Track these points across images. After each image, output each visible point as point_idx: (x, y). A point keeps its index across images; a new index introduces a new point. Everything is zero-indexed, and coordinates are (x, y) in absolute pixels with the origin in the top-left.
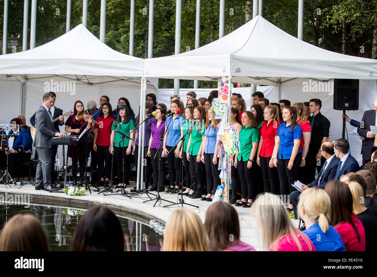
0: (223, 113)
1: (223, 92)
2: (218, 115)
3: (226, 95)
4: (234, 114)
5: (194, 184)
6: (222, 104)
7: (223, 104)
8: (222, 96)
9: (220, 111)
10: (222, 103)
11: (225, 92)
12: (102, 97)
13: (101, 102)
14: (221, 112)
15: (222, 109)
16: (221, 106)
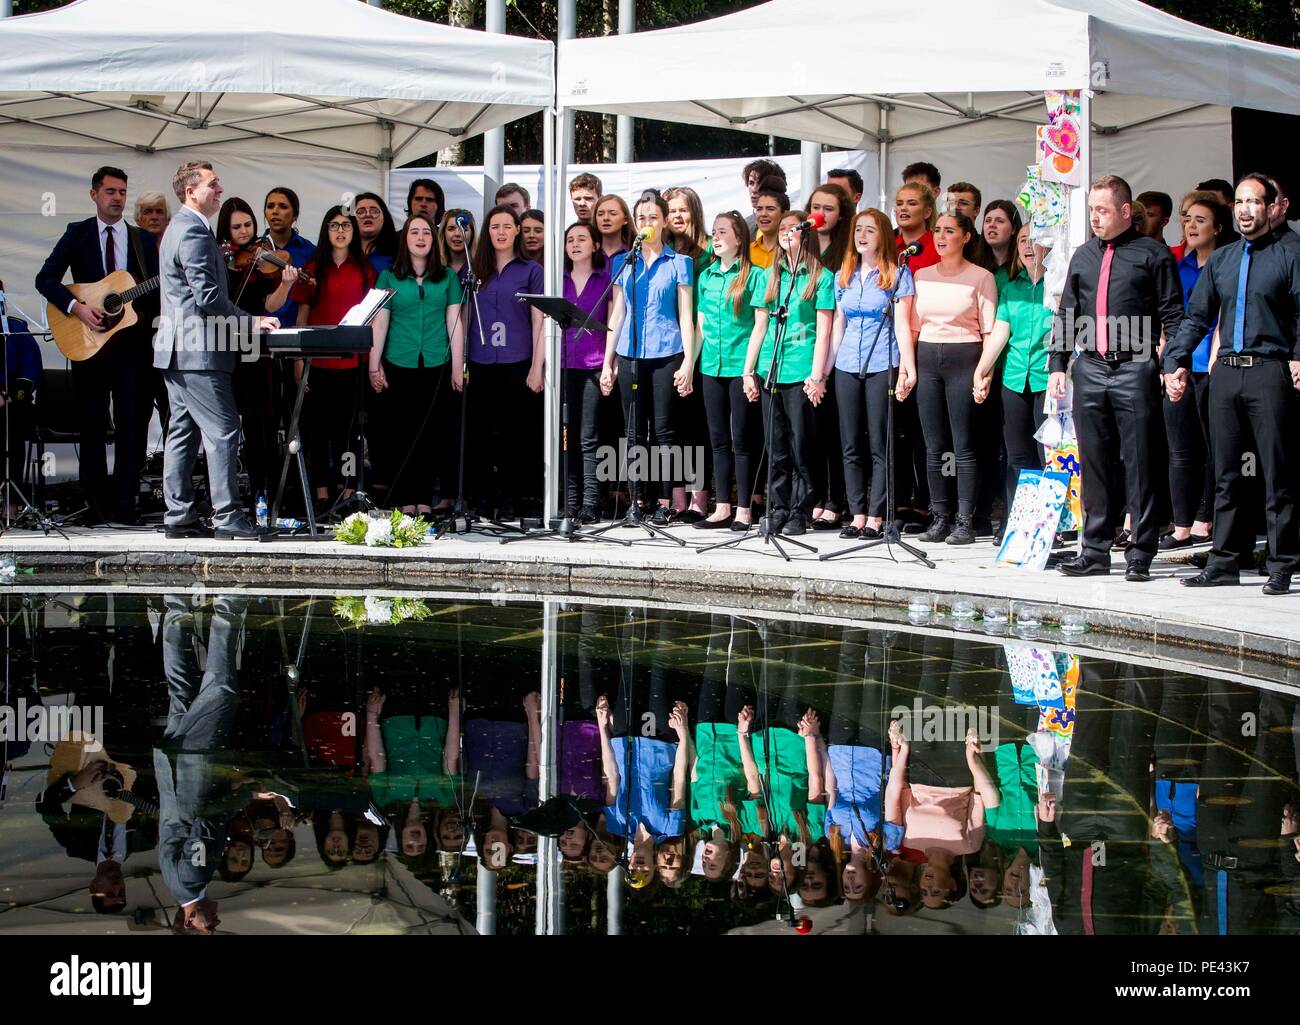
0: (1057, 216)
1: (1057, 143)
2: (1042, 224)
3: (1066, 154)
4: (965, 235)
5: (777, 484)
6: (1055, 187)
7: (1057, 186)
8: (1055, 159)
9: (1047, 211)
10: (1054, 184)
11: (1062, 146)
12: (274, 194)
13: (269, 211)
14: (1051, 213)
15: (1055, 204)
16: (1050, 193)
